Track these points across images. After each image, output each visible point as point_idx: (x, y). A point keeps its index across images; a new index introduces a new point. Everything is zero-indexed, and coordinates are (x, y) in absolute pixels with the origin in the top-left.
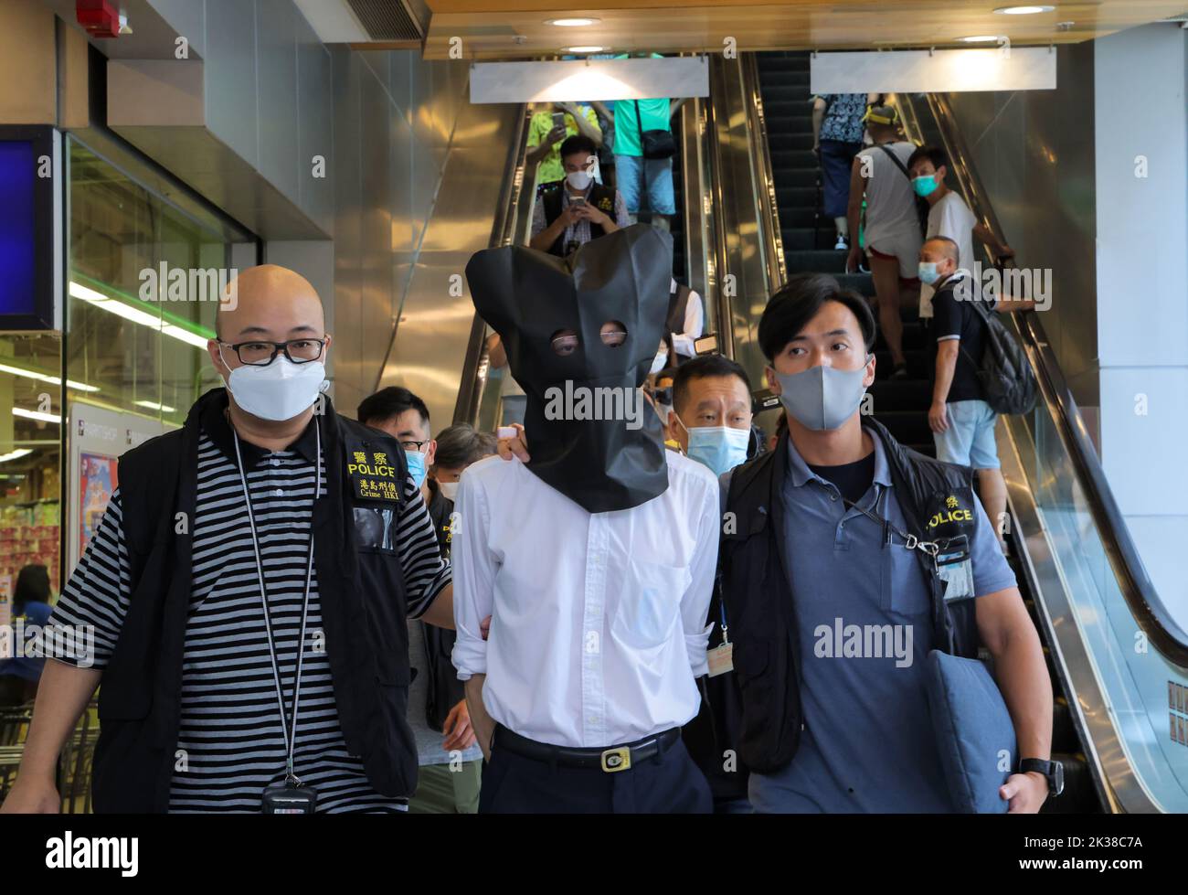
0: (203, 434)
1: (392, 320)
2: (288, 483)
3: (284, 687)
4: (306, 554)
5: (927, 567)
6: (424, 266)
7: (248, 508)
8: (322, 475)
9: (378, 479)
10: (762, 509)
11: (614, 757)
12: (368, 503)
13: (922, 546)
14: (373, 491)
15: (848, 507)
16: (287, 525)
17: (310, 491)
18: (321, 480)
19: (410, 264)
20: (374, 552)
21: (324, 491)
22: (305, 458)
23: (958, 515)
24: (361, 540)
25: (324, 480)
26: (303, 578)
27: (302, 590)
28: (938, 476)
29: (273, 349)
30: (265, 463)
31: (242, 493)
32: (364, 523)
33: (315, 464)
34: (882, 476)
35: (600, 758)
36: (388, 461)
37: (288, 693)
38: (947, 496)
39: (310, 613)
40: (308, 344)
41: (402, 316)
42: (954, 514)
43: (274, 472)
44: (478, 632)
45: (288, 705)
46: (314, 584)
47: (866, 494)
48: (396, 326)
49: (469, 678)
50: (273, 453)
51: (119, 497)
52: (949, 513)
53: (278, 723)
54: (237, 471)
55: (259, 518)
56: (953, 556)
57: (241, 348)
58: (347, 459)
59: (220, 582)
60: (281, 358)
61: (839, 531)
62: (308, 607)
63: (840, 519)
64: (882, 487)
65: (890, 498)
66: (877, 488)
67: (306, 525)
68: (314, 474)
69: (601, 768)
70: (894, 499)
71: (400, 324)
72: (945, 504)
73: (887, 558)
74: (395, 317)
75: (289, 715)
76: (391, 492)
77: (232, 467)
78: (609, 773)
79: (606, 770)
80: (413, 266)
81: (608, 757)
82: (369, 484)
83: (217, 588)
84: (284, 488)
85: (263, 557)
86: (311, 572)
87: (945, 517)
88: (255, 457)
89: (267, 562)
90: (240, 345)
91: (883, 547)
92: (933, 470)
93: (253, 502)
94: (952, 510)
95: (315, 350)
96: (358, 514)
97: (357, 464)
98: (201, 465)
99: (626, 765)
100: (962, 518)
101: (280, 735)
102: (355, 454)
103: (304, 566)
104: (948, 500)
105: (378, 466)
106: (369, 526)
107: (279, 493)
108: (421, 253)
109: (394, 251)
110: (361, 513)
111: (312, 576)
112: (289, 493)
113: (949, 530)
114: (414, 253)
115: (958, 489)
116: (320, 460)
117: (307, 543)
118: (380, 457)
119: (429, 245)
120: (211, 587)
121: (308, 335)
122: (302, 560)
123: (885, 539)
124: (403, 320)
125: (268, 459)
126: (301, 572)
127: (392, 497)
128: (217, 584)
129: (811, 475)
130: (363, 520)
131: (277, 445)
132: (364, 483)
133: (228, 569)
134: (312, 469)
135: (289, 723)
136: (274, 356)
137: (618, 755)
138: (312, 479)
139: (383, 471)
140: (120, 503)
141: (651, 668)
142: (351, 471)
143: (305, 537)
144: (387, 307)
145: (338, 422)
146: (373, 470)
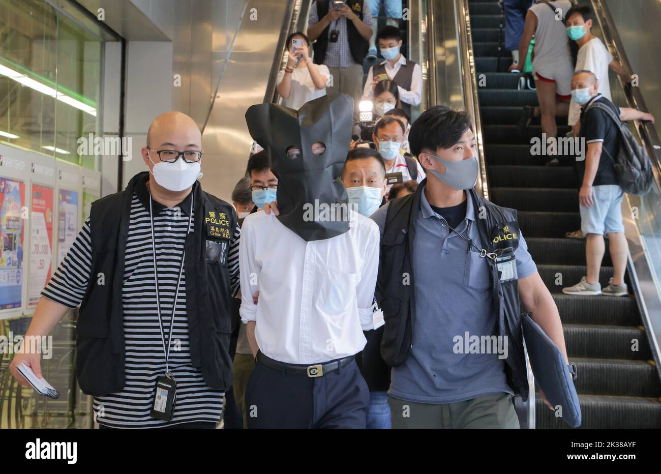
0: (135, 195)
1: (211, 97)
2: (174, 224)
3: (164, 327)
4: (180, 261)
5: (490, 264)
6: (233, 62)
7: (152, 235)
8: (192, 222)
9: (220, 227)
10: (404, 231)
11: (314, 370)
12: (213, 238)
13: (489, 255)
14: (217, 232)
15: (451, 231)
16: (171, 245)
17: (185, 229)
18: (191, 224)
19: (224, 60)
20: (215, 264)
21: (192, 230)
22: (184, 212)
23: (509, 237)
24: (208, 257)
25: (192, 225)
26: (178, 273)
27: (177, 279)
28: (500, 216)
29: (177, 154)
30: (164, 213)
31: (150, 227)
32: (211, 249)
33: (189, 216)
34: (470, 215)
35: (306, 370)
36: (226, 217)
37: (166, 330)
38: (504, 226)
39: (180, 291)
40: (194, 153)
41: (218, 94)
42: (507, 236)
43: (168, 218)
44: (251, 300)
45: (166, 336)
46: (183, 277)
47: (461, 224)
48: (213, 101)
49: (247, 323)
50: (168, 208)
51: (89, 222)
52: (505, 236)
53: (162, 346)
54: (149, 216)
55: (157, 240)
56: (505, 258)
57: (161, 153)
58: (205, 215)
59: (136, 271)
60: (181, 159)
61: (445, 243)
62: (179, 288)
63: (446, 237)
64: (470, 221)
65: (473, 227)
66: (467, 222)
67: (181, 247)
68: (188, 221)
69: (307, 375)
70: (475, 227)
71: (216, 100)
72: (502, 230)
73: (468, 259)
74: (213, 95)
75: (167, 342)
76: (227, 234)
77: (147, 213)
78: (311, 378)
79: (310, 376)
80: (226, 61)
81: (310, 369)
82: (215, 229)
83: (134, 274)
84: (172, 227)
85: (157, 260)
86: (182, 271)
87: (502, 237)
88: (159, 209)
89: (159, 263)
90: (161, 151)
91: (467, 253)
92: (498, 213)
93: (156, 232)
94: (506, 234)
95: (197, 157)
96: (208, 244)
97: (210, 218)
98: (132, 211)
99: (320, 374)
100: (511, 238)
101: (163, 352)
102: (210, 212)
103: (179, 267)
104: (504, 229)
105: (221, 220)
106: (213, 250)
107: (169, 229)
108: (232, 53)
109: (214, 51)
110: (210, 244)
111: (182, 273)
112: (174, 229)
113: (504, 244)
114: (227, 53)
115: (510, 223)
116: (192, 214)
117: (181, 255)
118: (222, 215)
119: (238, 48)
120: (132, 273)
121: (193, 149)
122: (178, 264)
123: (469, 248)
124: (218, 97)
125: (166, 211)
126: (177, 270)
127: (227, 236)
128: (134, 272)
129: (433, 213)
130: (210, 247)
131: (171, 204)
132: (213, 228)
133: (140, 265)
134: (187, 218)
135: (167, 346)
136: (177, 158)
137: (316, 368)
138: (187, 223)
139: (224, 223)
140: (89, 225)
141: (336, 325)
142: (206, 221)
143: (181, 252)
144: (208, 89)
145: (203, 195)
146: (218, 222)
